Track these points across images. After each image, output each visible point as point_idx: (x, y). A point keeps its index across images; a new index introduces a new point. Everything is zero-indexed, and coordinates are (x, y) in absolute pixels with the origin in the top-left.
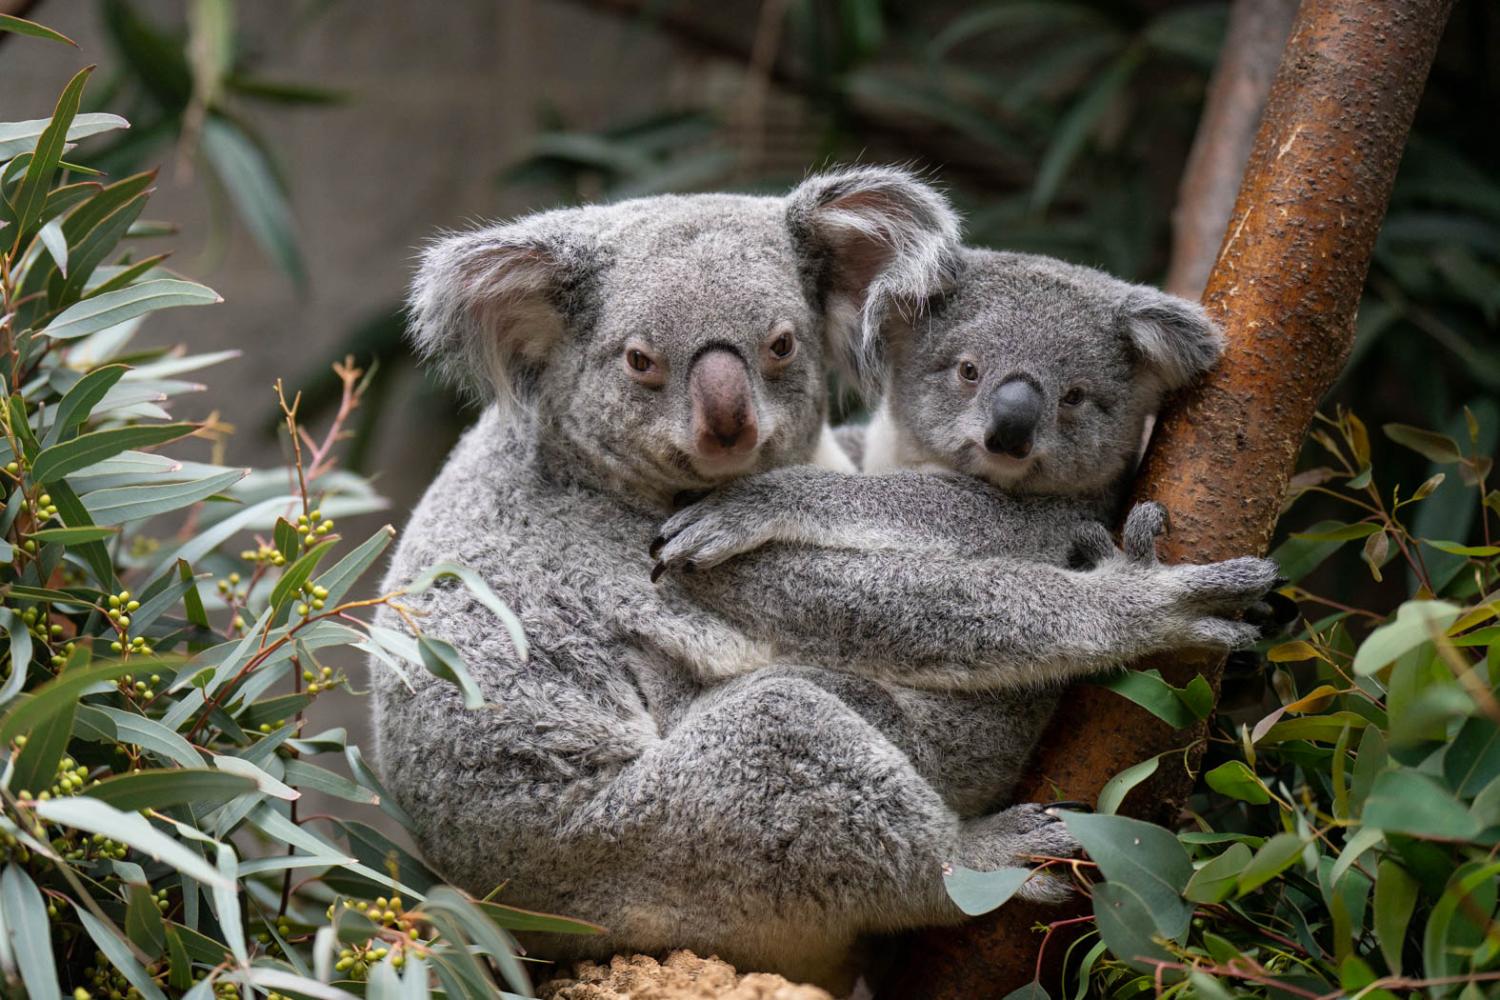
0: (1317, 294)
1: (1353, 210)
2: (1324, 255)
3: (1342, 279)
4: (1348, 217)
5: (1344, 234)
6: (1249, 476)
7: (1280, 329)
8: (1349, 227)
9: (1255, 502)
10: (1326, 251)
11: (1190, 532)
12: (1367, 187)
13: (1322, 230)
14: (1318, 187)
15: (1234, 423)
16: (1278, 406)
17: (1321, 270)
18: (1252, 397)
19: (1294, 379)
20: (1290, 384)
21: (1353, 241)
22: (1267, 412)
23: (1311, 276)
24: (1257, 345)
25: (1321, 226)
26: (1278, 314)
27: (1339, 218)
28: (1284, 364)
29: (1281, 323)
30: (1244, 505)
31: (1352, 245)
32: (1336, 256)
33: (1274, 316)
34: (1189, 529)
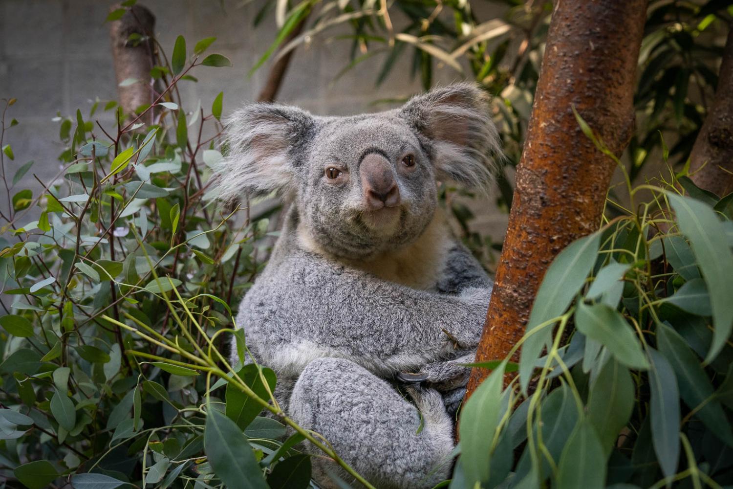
0: (580, 98)
1: (599, 38)
2: (581, 71)
3: (599, 84)
4: (594, 43)
5: (594, 55)
6: (552, 223)
7: (559, 125)
8: (597, 49)
9: (559, 238)
10: (583, 68)
11: (521, 261)
12: (607, 20)
13: (577, 55)
14: (572, 27)
15: (537, 190)
16: (565, 175)
17: (580, 82)
18: (547, 172)
19: (574, 156)
20: (571, 159)
21: (603, 58)
22: (558, 180)
23: (574, 87)
24: (546, 138)
25: (577, 52)
26: (556, 116)
27: (588, 44)
28: (564, 147)
29: (558, 121)
30: (552, 241)
31: (602, 61)
32: (591, 70)
33: (553, 118)
34: (521, 259)
